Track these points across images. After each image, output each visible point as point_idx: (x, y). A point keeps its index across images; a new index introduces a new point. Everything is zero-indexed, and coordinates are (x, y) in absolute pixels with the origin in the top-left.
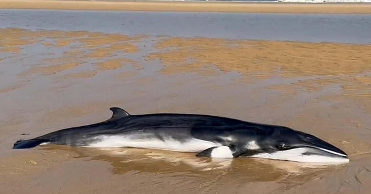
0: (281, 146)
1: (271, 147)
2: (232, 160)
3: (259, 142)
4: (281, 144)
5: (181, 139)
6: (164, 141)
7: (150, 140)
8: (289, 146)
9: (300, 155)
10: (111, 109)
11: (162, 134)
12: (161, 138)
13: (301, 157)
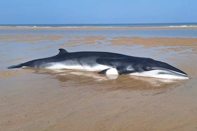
0: (146, 68)
1: (140, 69)
2: (117, 76)
3: (134, 66)
4: (146, 67)
5: (91, 64)
6: (82, 66)
7: (75, 65)
8: (151, 69)
9: (157, 74)
10: (59, 50)
11: (81, 62)
12: (81, 64)
13: (158, 75)
